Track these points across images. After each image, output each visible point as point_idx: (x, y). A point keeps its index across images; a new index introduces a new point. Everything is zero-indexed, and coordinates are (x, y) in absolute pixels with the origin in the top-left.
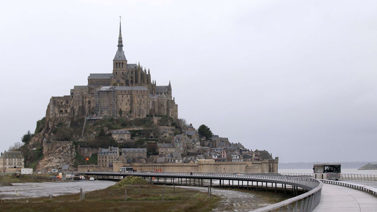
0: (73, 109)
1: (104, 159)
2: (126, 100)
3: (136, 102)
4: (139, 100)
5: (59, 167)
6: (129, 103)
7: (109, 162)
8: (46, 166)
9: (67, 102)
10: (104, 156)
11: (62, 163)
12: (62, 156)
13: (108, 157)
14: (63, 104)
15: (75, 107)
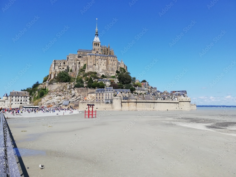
0: (68, 67)
1: (101, 96)
2: (103, 63)
3: (110, 64)
4: (112, 63)
5: (60, 103)
6: (105, 64)
7: (106, 98)
8: (48, 102)
9: (64, 63)
10: (101, 94)
11: (62, 99)
12: (62, 94)
13: (104, 94)
14: (61, 64)
15: (69, 66)
